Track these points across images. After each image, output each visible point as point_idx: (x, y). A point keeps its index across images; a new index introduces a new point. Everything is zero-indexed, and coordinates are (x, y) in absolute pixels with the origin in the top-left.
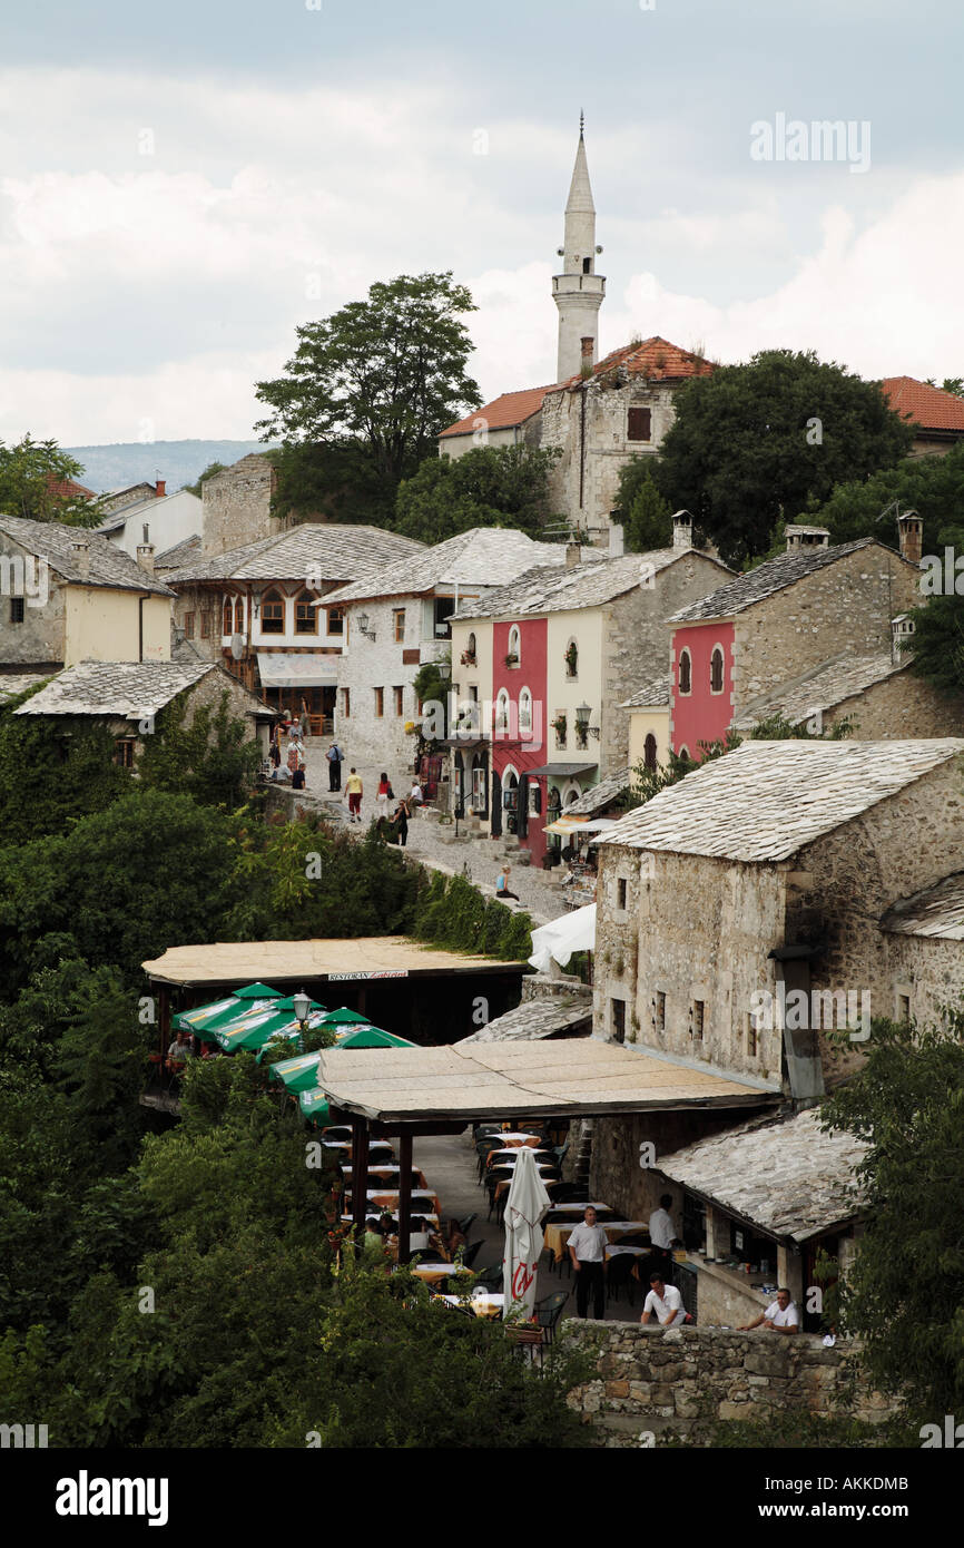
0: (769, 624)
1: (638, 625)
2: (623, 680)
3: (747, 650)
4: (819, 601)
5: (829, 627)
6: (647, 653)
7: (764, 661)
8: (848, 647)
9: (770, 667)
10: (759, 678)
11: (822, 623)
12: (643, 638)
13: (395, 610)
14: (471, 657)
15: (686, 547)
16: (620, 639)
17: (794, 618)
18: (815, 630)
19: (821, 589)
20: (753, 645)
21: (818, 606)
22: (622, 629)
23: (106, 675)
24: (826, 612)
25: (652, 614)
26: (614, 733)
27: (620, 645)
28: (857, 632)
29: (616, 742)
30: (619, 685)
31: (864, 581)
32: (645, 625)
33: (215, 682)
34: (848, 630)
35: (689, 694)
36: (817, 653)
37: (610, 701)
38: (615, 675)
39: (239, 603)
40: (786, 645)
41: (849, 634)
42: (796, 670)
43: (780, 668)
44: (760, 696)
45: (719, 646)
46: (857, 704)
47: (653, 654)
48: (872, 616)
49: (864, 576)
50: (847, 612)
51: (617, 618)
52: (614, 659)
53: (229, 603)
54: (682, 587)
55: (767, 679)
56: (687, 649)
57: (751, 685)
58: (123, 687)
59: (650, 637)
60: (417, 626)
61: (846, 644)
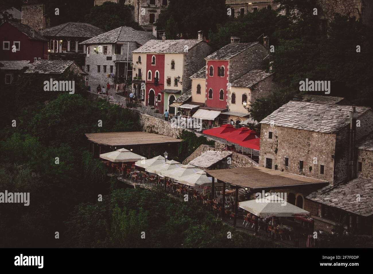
0: (236, 61)
1: (191, 58)
2: (187, 71)
3: (231, 67)
4: (247, 56)
5: (249, 62)
6: (193, 64)
7: (235, 70)
8: (253, 67)
9: (236, 71)
10: (234, 74)
11: (248, 61)
12: (192, 61)
13: (104, 47)
14: (139, 62)
15: (201, 39)
16: (187, 61)
17: (241, 60)
18: (246, 63)
19: (248, 54)
20: (233, 66)
21: (247, 57)
22: (187, 59)
23: (45, 63)
24: (249, 59)
25: (194, 55)
26: (185, 83)
27: (187, 62)
28: (255, 64)
29: (186, 85)
30: (186, 72)
31: (256, 52)
32: (192, 58)
33: (73, 66)
34: (253, 63)
35: (213, 76)
36: (246, 68)
37: (185, 76)
38: (186, 70)
39: (56, 42)
40: (240, 66)
41: (253, 64)
42: (242, 72)
43: (238, 72)
44: (234, 78)
45: (223, 66)
46: (263, 82)
47: (194, 64)
48: (258, 60)
49: (257, 51)
50: (253, 59)
51: (186, 56)
52: (186, 66)
53: (52, 42)
54: (200, 49)
55: (236, 74)
56: (212, 66)
57: (232, 76)
58: (51, 67)
59: (193, 61)
60: (111, 51)
61: (252, 66)
